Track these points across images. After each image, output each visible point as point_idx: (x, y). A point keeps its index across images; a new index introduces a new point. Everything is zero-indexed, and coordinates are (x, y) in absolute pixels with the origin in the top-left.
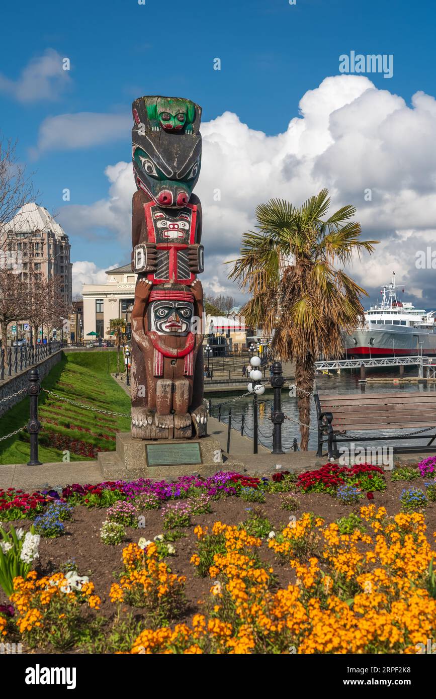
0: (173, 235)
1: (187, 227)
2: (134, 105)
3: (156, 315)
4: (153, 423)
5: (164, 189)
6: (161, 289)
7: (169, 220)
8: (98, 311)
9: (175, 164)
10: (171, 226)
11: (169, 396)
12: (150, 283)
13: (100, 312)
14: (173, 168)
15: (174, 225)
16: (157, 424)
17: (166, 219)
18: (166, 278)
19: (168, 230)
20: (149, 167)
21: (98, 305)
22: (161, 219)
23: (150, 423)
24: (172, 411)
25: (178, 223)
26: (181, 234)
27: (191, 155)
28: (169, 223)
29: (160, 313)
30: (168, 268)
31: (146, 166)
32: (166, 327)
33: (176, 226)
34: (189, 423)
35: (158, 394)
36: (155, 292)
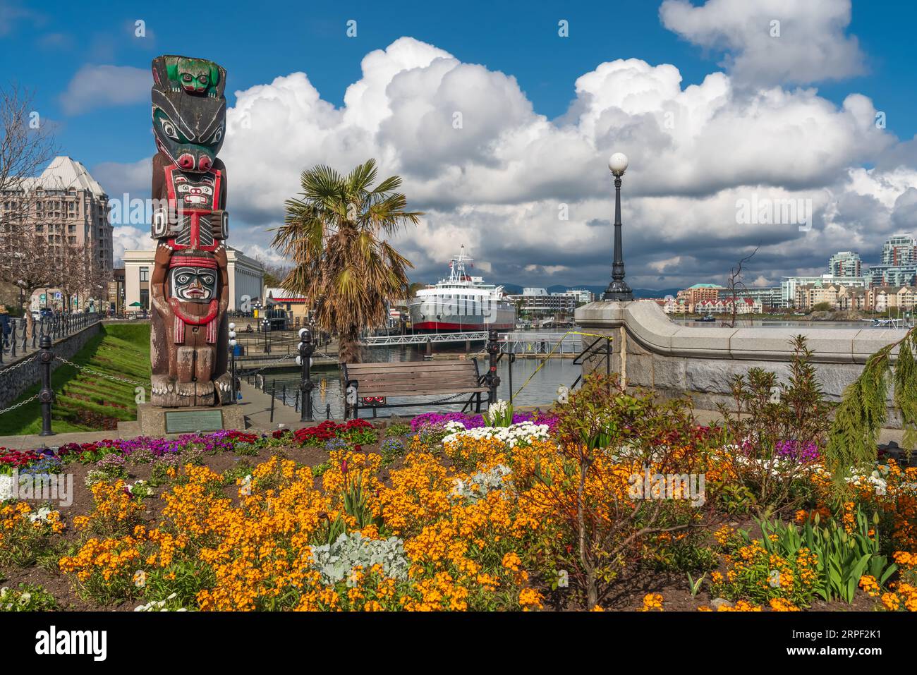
0: (195, 200)
1: (210, 193)
2: (154, 64)
3: (177, 282)
4: (174, 390)
5: (185, 152)
6: (181, 255)
7: (191, 185)
8: (143, 279)
9: (197, 128)
10: (193, 191)
11: (190, 363)
12: (171, 248)
13: (145, 281)
14: (195, 131)
15: (196, 190)
16: (177, 392)
17: (187, 183)
18: (188, 244)
19: (189, 194)
20: (169, 129)
21: (142, 273)
22: (182, 183)
23: (171, 390)
24: (193, 378)
25: (200, 188)
26: (203, 199)
27: (214, 118)
28: (190, 187)
29: (181, 280)
30: (189, 234)
31: (166, 128)
32: (188, 294)
33: (198, 191)
34: (211, 390)
35: (179, 361)
36: (175, 258)
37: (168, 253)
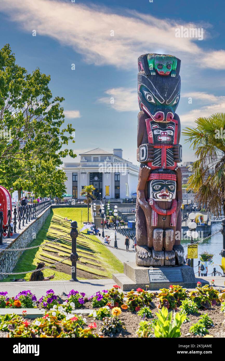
0: (164, 139)
1: (172, 134)
2: (139, 59)
3: (153, 189)
4: (152, 256)
5: (159, 110)
6: (156, 173)
7: (161, 130)
8: (74, 180)
9: (166, 95)
10: (163, 134)
11: (162, 239)
12: (150, 168)
13: (75, 181)
14: (164, 98)
15: (164, 133)
16: (154, 257)
17: (159, 129)
18: (160, 165)
19: (160, 135)
20: (149, 97)
21: (74, 176)
22: (156, 129)
23: (150, 256)
24: (164, 251)
25: (167, 131)
26: (168, 138)
27: (175, 89)
28: (161, 131)
29: (156, 187)
30: (160, 160)
31: (148, 96)
32: (160, 196)
33: (166, 134)
34: (174, 256)
36: (153, 174)
37: (149, 171)
